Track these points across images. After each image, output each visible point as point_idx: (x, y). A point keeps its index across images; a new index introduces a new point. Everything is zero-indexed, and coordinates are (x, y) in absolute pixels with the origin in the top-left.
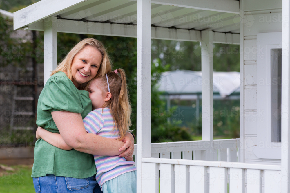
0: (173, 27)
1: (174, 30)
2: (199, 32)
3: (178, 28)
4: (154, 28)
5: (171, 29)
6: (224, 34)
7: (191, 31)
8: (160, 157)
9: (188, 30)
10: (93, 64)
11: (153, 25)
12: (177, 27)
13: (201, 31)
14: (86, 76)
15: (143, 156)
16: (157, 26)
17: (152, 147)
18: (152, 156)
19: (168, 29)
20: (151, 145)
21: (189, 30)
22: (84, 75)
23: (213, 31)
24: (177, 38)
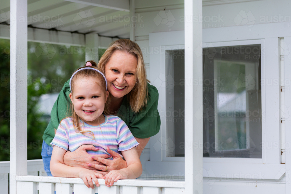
0: (54, 29)
1: (54, 32)
2: (82, 36)
3: (60, 31)
4: (31, 29)
5: (51, 32)
6: (110, 39)
7: (74, 34)
8: (39, 175)
9: (70, 34)
10: (127, 72)
11: (29, 26)
12: (58, 29)
13: (85, 34)
14: (122, 88)
15: (18, 174)
16: (35, 28)
17: (29, 165)
18: (30, 173)
19: (47, 31)
20: (28, 162)
21: (72, 32)
22: (120, 88)
23: (99, 35)
24: (58, 42)
